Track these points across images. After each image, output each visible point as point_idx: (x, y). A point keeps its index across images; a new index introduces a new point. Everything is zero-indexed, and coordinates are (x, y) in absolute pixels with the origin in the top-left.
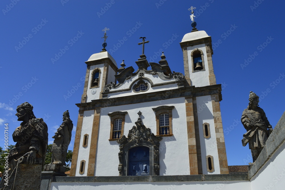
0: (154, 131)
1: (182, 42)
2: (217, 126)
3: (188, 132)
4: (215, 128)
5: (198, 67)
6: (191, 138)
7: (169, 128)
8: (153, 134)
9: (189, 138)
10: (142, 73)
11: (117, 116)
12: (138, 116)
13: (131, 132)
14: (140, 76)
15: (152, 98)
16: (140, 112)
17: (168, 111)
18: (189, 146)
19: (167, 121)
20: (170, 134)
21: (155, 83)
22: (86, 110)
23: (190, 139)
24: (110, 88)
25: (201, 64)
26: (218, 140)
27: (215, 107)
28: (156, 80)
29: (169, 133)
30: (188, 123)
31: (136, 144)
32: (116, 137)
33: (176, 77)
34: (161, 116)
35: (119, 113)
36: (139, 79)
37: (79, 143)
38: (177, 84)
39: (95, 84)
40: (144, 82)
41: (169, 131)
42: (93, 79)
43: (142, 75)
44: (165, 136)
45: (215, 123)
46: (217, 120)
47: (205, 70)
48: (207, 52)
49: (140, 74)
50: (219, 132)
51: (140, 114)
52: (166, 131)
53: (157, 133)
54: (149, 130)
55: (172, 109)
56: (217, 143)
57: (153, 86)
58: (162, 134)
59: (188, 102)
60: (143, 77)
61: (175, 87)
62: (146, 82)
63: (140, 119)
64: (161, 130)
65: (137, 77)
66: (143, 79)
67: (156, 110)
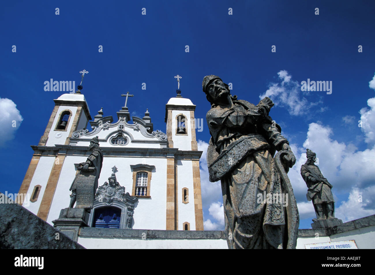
0: (129, 190)
1: (167, 104)
2: (196, 192)
3: (167, 195)
4: (194, 194)
5: (182, 132)
6: (170, 201)
7: (146, 189)
8: (128, 194)
9: (167, 202)
10: (123, 126)
12: (111, 172)
13: (101, 188)
14: (120, 128)
16: (115, 167)
17: (147, 171)
18: (167, 210)
19: (145, 181)
20: (148, 195)
21: (135, 139)
22: (44, 155)
23: (169, 203)
24: (81, 134)
25: (184, 129)
26: (196, 206)
27: (195, 173)
28: (138, 135)
29: (146, 195)
30: (168, 185)
31: (106, 203)
33: (159, 136)
34: (138, 174)
36: (118, 131)
38: (160, 143)
39: (61, 127)
40: (123, 136)
41: (146, 191)
42: (61, 121)
43: (122, 128)
44: (141, 197)
45: (194, 188)
46: (196, 186)
47: (187, 135)
49: (121, 126)
50: (197, 198)
51: (115, 170)
52: (143, 191)
53: (132, 193)
54: (124, 188)
55: (152, 168)
56: (195, 210)
57: (133, 142)
58: (139, 194)
59: (170, 164)
60: (122, 129)
61: (158, 146)
62: (125, 135)
63: (113, 175)
64: (137, 190)
65: (116, 128)
66: (122, 131)
67: (134, 168)
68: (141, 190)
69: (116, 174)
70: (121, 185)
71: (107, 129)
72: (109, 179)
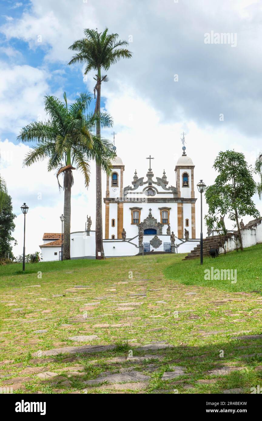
0: (159, 221)
2: (192, 221)
3: (178, 223)
5: (186, 185)
8: (159, 223)
9: (178, 226)
11: (136, 210)
12: (149, 212)
13: (145, 220)
14: (150, 184)
15: (158, 201)
17: (167, 210)
18: (178, 230)
19: (167, 216)
21: (159, 191)
22: (111, 203)
25: (187, 182)
26: (192, 228)
27: (192, 211)
28: (160, 189)
29: (168, 223)
30: (178, 218)
31: (149, 227)
32: (135, 223)
33: (172, 189)
34: (163, 212)
35: (137, 208)
36: (149, 186)
37: (108, 224)
38: (173, 194)
39: (115, 184)
40: (152, 189)
41: (168, 221)
43: (151, 184)
44: (165, 224)
45: (192, 219)
47: (189, 187)
48: (192, 176)
50: (193, 224)
51: (150, 210)
52: (166, 221)
53: (161, 222)
54: (156, 220)
55: (170, 209)
56: (192, 230)
57: (158, 193)
58: (164, 223)
59: (179, 206)
60: (151, 186)
61: (172, 196)
62: (153, 189)
63: (150, 213)
64: (163, 221)
65: (147, 185)
66: (152, 187)
67: (160, 209)
68: (165, 221)
69: (151, 212)
70: (155, 218)
71: (142, 185)
72: (149, 216)
